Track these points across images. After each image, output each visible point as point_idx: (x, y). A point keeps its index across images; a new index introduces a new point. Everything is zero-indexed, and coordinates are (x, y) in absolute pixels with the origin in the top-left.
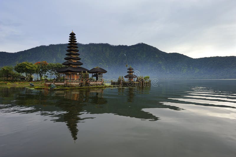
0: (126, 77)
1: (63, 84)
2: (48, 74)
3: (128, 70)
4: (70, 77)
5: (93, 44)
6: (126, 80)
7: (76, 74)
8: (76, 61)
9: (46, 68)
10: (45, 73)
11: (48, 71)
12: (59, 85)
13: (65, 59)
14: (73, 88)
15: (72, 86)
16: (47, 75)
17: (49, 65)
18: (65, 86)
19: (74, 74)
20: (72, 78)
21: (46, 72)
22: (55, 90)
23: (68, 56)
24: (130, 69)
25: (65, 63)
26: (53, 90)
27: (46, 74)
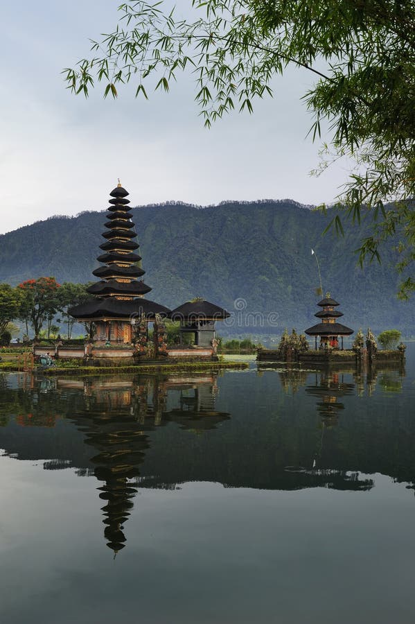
0: (310, 332)
1: (80, 354)
2: (59, 321)
3: (319, 309)
4: (109, 333)
5: (236, 203)
6: (313, 343)
7: (128, 323)
8: (130, 281)
9: (55, 300)
10: (50, 318)
11: (61, 311)
12: (70, 359)
13: (96, 273)
14: (108, 369)
15: (109, 362)
16: (57, 325)
17: (62, 290)
18: (85, 363)
19: (120, 323)
20: (114, 337)
21: (55, 313)
22: (51, 373)
23: (104, 264)
24: (324, 304)
25: (94, 286)
26: (45, 373)
27: (54, 322)
